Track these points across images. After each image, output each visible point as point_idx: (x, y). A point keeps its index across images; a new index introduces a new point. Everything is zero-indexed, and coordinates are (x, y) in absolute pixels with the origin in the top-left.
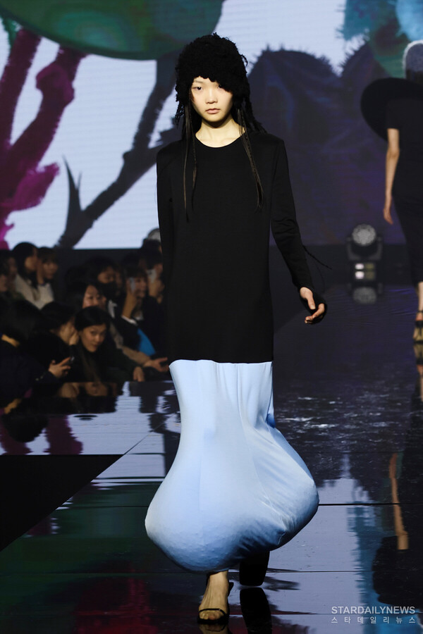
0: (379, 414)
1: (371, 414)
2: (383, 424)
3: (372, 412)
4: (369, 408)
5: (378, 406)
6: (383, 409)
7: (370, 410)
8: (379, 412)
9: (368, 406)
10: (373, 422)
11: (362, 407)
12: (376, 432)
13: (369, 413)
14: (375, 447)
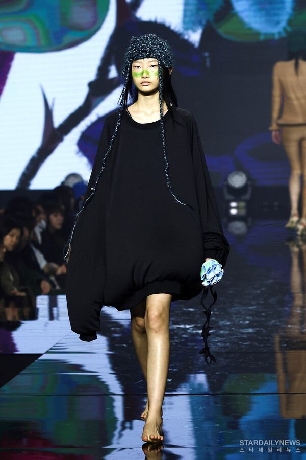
0: (247, 322)
1: (241, 322)
2: (251, 330)
3: (242, 321)
4: (240, 317)
5: (247, 316)
6: (251, 318)
7: (240, 319)
8: (247, 320)
9: (239, 316)
10: (243, 328)
11: (234, 316)
12: (245, 336)
13: (240, 321)
14: (244, 348)
